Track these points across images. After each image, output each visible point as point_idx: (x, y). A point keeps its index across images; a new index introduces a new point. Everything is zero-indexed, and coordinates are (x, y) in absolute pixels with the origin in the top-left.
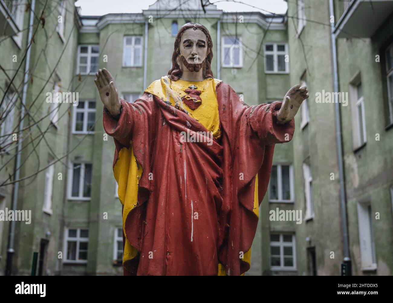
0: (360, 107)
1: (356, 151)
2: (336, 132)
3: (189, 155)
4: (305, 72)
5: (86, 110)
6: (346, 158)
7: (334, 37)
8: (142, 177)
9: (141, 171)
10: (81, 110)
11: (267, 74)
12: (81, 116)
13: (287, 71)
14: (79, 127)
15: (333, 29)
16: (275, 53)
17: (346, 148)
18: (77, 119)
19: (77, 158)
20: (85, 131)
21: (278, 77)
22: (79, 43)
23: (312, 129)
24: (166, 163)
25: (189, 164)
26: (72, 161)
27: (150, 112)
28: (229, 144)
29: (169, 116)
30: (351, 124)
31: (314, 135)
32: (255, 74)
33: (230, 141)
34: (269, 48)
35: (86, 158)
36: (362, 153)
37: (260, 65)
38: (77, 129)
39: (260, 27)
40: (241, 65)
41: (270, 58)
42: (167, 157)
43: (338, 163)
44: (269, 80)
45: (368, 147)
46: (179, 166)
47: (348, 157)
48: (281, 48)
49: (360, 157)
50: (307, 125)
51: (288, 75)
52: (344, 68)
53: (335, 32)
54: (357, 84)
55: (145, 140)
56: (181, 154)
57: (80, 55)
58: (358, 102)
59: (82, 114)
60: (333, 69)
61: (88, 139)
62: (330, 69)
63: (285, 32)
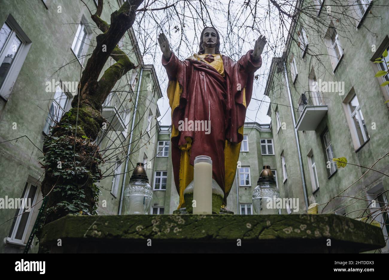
0: (314, 168)
1: (314, 193)
2: (302, 183)
3: (208, 81)
4: (283, 151)
5: (162, 177)
6: (309, 198)
7: (296, 130)
8: (182, 93)
9: (182, 90)
10: (158, 177)
11: (262, 155)
12: (158, 180)
13: (274, 154)
14: (157, 187)
15: (295, 126)
16: (266, 144)
17: (309, 193)
18: (156, 182)
19: (155, 204)
20: (160, 189)
21: (269, 157)
22: (158, 140)
23: (289, 182)
24: (195, 85)
25: (207, 85)
26: (152, 207)
27: (187, 65)
28: (229, 79)
29: (197, 65)
30: (310, 178)
31: (291, 186)
32: (256, 156)
33: (230, 78)
34: (263, 142)
35: (161, 205)
36: (317, 194)
37: (258, 150)
38: (156, 188)
39: (257, 130)
40: (248, 151)
41: (264, 147)
42: (196, 82)
43: (305, 201)
44: (264, 159)
45: (320, 190)
46: (202, 85)
47: (310, 197)
48: (269, 141)
49: (317, 196)
50: (286, 180)
51: (274, 155)
52: (303, 147)
53: (296, 128)
54: (311, 156)
55: (184, 74)
56: (203, 80)
57: (159, 146)
58: (313, 166)
59: (159, 179)
60: (297, 149)
61: (162, 193)
62: (296, 148)
63: (271, 133)
